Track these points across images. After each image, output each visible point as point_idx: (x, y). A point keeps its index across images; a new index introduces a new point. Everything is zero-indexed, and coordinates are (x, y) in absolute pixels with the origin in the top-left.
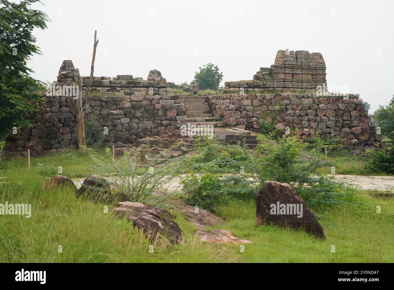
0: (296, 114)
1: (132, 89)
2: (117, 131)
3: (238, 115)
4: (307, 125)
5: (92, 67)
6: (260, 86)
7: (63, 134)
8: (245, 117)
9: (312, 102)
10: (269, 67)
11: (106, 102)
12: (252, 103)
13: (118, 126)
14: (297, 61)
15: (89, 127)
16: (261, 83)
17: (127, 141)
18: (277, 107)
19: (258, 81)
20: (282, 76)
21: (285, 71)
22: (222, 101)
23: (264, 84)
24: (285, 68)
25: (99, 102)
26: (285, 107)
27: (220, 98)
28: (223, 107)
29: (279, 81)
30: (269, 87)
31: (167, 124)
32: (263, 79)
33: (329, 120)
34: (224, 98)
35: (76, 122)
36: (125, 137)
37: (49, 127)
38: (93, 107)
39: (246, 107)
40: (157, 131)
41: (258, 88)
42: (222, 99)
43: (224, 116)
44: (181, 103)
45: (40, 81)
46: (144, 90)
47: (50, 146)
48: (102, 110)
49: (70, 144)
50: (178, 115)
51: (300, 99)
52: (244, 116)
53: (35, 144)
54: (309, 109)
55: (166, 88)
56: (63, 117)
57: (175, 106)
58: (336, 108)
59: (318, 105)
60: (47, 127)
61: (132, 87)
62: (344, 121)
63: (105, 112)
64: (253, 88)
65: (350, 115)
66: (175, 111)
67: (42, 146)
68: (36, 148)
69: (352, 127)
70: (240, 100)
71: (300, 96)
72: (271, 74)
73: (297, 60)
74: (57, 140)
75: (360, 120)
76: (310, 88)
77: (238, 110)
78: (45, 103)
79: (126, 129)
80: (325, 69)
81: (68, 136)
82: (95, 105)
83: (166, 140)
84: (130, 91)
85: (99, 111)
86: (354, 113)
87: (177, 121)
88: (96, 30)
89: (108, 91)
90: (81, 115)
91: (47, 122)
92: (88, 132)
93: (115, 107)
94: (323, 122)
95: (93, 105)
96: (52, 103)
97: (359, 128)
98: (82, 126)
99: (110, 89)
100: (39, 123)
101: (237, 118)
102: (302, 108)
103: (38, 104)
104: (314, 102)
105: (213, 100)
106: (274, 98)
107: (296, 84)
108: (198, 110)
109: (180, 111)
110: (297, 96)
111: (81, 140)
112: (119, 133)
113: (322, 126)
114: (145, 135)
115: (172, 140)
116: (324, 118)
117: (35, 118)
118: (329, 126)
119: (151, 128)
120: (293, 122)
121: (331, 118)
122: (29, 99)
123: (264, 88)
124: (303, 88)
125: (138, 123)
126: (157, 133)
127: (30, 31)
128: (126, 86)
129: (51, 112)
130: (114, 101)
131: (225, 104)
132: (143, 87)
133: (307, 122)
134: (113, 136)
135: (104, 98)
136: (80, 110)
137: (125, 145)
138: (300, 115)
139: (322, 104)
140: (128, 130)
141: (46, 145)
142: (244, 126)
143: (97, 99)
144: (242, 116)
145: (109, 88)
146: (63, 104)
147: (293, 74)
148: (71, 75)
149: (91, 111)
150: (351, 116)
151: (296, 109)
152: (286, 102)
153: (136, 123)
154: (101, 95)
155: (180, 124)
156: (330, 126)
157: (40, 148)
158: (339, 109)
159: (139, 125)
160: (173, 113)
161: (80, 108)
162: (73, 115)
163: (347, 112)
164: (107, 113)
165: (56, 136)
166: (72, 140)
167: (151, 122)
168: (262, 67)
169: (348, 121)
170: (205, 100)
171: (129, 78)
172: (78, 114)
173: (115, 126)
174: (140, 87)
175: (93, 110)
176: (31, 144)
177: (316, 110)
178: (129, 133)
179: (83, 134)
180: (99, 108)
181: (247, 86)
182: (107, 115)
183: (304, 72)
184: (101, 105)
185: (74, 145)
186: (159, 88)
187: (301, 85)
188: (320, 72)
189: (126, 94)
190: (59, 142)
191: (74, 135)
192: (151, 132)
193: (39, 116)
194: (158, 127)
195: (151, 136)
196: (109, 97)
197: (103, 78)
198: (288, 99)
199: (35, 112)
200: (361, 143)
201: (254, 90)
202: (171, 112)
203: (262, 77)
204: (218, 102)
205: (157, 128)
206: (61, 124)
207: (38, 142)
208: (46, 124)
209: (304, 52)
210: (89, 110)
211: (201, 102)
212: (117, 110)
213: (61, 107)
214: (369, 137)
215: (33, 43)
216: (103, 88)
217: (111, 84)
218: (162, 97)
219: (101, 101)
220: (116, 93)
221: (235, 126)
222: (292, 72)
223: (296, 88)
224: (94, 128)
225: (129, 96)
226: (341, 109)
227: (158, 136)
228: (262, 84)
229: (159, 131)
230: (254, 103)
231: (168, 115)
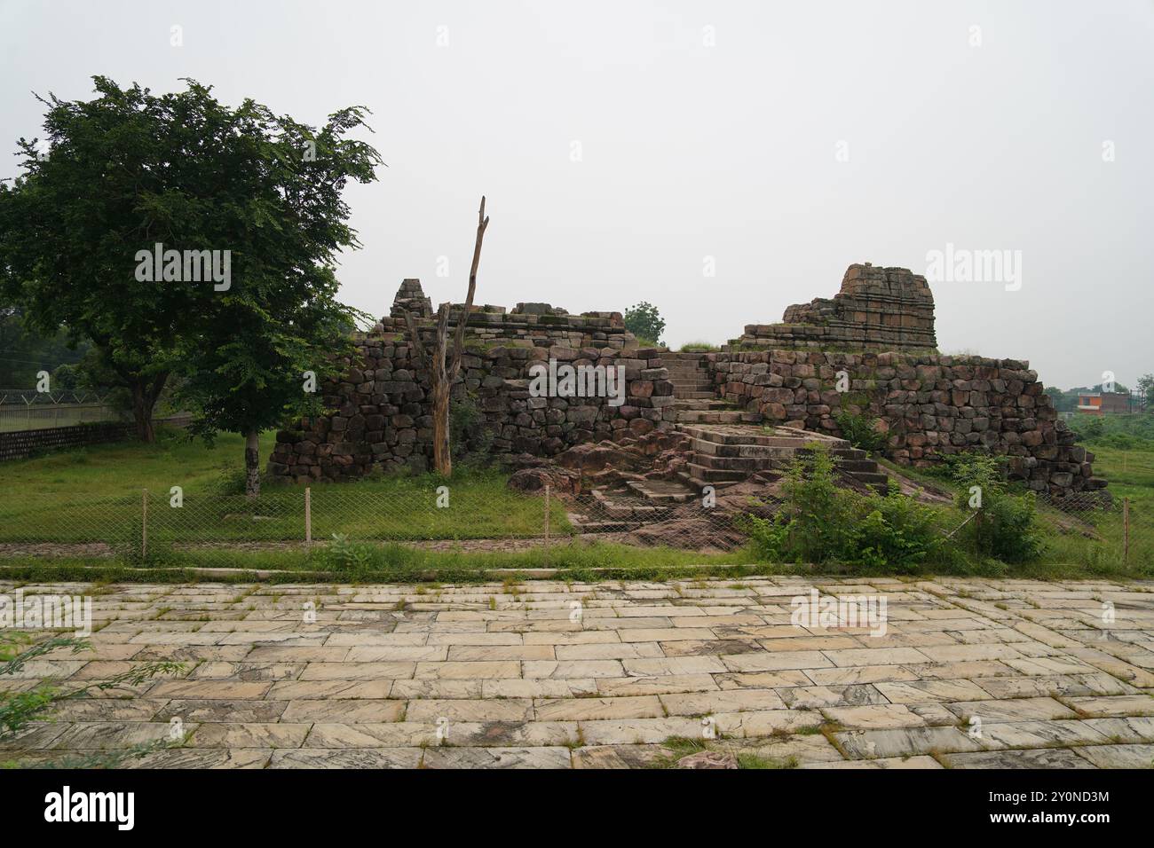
0: (910, 400)
1: (550, 333)
2: (518, 426)
3: (789, 398)
4: (934, 424)
5: (473, 279)
6: (818, 336)
7: (399, 430)
8: (802, 404)
9: (939, 373)
10: (830, 297)
11: (495, 361)
12: (818, 371)
13: (521, 415)
14: (890, 289)
15: (459, 416)
16: (819, 330)
17: (541, 450)
18: (870, 383)
19: (812, 326)
20: (860, 317)
21: (867, 307)
22: (746, 366)
23: (827, 332)
24: (867, 300)
25: (481, 360)
26: (886, 382)
27: (741, 359)
28: (750, 378)
29: (856, 329)
30: (836, 340)
31: (631, 413)
32: (822, 321)
33: (978, 415)
34: (752, 358)
35: (428, 404)
36: (538, 440)
37: (370, 412)
38: (466, 372)
39: (805, 381)
40: (609, 429)
41: (813, 340)
42: (746, 361)
43: (753, 398)
44: (662, 366)
45: (354, 310)
46: (577, 337)
47: (369, 457)
48: (487, 379)
49: (413, 452)
50: (654, 393)
51: (915, 366)
52: (801, 400)
53: (338, 451)
54: (936, 388)
55: (624, 333)
56: (400, 391)
57: (649, 373)
58: (988, 388)
59: (951, 381)
60: (364, 412)
61: (550, 329)
62: (1005, 416)
63: (492, 381)
64: (805, 339)
65: (1015, 405)
66: (648, 385)
67: (353, 456)
68: (339, 459)
69: (1023, 431)
70: (791, 365)
71: (914, 360)
72: (837, 312)
73: (889, 285)
74: (385, 443)
75: (1036, 415)
76: (916, 345)
77: (787, 388)
78: (362, 360)
79: (539, 423)
80: (933, 307)
81: (410, 436)
82: (470, 365)
83: (634, 451)
84: (546, 338)
85: (480, 379)
86: (1023, 401)
87: (652, 407)
88: (484, 197)
89: (498, 335)
90: (442, 390)
91: (366, 402)
92: (456, 429)
93: (515, 372)
94: (964, 418)
95: (466, 366)
96: (377, 359)
97: (1038, 433)
98: (444, 414)
99: (504, 333)
100: (348, 402)
101: (785, 403)
102: (921, 387)
103: (348, 360)
104: (943, 375)
105: (719, 364)
106: (862, 363)
107: (889, 336)
108: (688, 382)
109: (661, 385)
110: (908, 361)
111: (439, 448)
112: (524, 432)
113: (963, 426)
114: (583, 438)
115: (648, 453)
116: (968, 410)
117: (340, 392)
118: (978, 427)
119: (596, 421)
120: (904, 417)
121: (981, 410)
122: (326, 348)
123: (826, 340)
124: (902, 345)
125: (567, 409)
126: (609, 434)
127: (338, 191)
128: (537, 327)
129: (375, 378)
130: (513, 359)
131: (753, 371)
132: (573, 330)
133: (932, 418)
134: (509, 438)
135: (491, 351)
136: (442, 377)
137: (539, 460)
138: (917, 403)
139: (959, 378)
140: (542, 426)
141: (362, 453)
142: (802, 422)
143: (476, 353)
144: (797, 401)
145: (501, 331)
146: (402, 363)
147: (882, 315)
148: (417, 304)
149: (462, 380)
150: (1018, 407)
151: (910, 387)
152: (888, 371)
153: (562, 410)
154: (483, 344)
155: (661, 413)
156: (980, 427)
157: (348, 460)
158: (993, 390)
159: (570, 413)
160: (645, 389)
161: (442, 373)
162: (423, 388)
163: (1009, 397)
164: (497, 385)
165: (384, 435)
166: (418, 443)
167: (594, 408)
168: (819, 297)
169: (1013, 417)
170: (700, 363)
171: (544, 311)
172: (436, 385)
173: (514, 414)
174: (568, 329)
175: (466, 377)
176: (329, 450)
177: (950, 391)
178: (546, 430)
179: (444, 433)
180: (479, 374)
181: (791, 336)
182: (498, 388)
183: (903, 312)
184: (484, 367)
185: (422, 454)
186: (608, 332)
187: (897, 338)
188: (924, 313)
189: (537, 343)
190: (390, 447)
191: (424, 433)
192: (595, 430)
193: (349, 388)
194: (610, 419)
195: (597, 438)
196: (501, 349)
197: (487, 308)
198: (891, 365)
199: (341, 380)
200: (1044, 465)
201: (807, 345)
202: (641, 386)
203: (820, 317)
204: (734, 366)
205: (609, 422)
206: (395, 408)
207: (344, 447)
208: (363, 407)
209: (903, 270)
210: (458, 378)
211: (691, 365)
212: (519, 378)
213: (396, 368)
214: (1059, 454)
215: (343, 222)
216: (489, 330)
217: (507, 321)
218: (619, 353)
219: (485, 358)
220: (517, 342)
221: (782, 421)
222: (881, 310)
223: (888, 343)
224: (468, 420)
225: (547, 350)
226: (997, 391)
227: (611, 439)
228: (822, 333)
229: (613, 429)
230: (822, 371)
231: (633, 393)
